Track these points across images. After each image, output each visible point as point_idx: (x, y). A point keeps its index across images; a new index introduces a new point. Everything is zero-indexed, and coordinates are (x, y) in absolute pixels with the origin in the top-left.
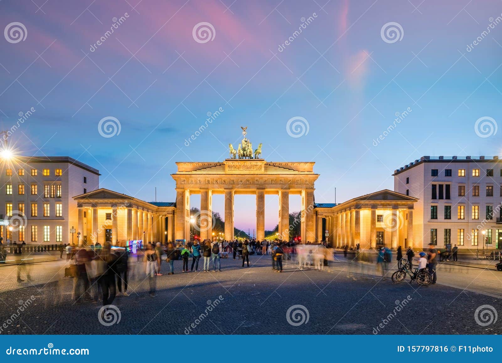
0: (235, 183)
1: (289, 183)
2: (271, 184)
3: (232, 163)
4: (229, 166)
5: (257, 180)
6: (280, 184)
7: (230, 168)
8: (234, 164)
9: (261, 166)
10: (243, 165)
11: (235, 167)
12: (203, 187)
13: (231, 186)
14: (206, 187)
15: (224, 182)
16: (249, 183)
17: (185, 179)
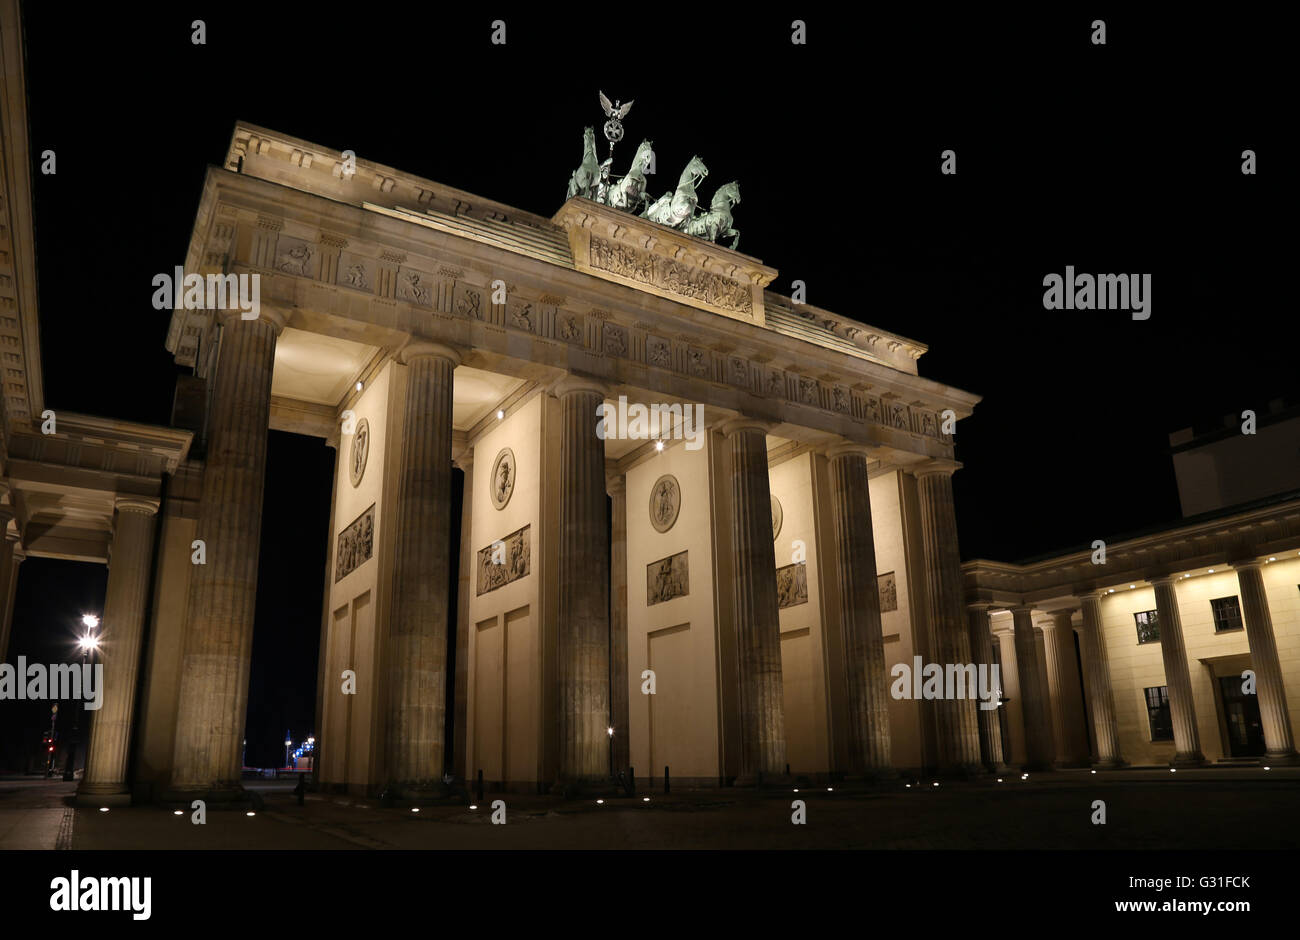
0: (631, 348)
1: (871, 411)
2: (801, 402)
3: (612, 229)
4: (595, 243)
5: (737, 363)
6: (838, 410)
7: (599, 254)
8: (625, 242)
9: (748, 289)
10: (663, 256)
11: (629, 257)
12: (436, 326)
13: (606, 366)
14: (456, 329)
15: (567, 328)
16: (704, 368)
17: (310, 234)
